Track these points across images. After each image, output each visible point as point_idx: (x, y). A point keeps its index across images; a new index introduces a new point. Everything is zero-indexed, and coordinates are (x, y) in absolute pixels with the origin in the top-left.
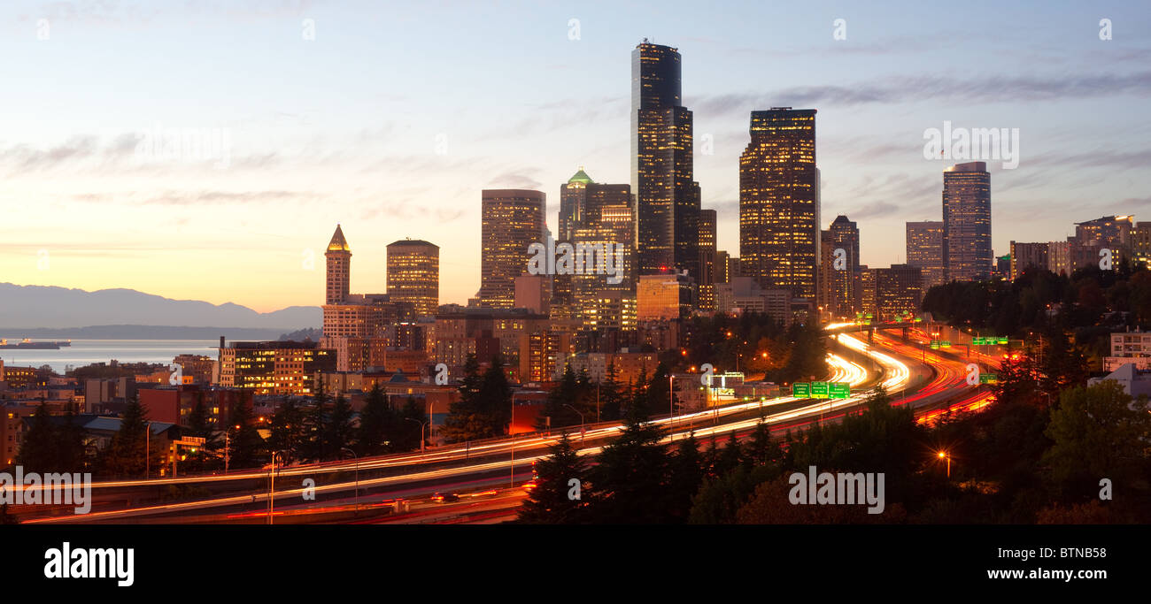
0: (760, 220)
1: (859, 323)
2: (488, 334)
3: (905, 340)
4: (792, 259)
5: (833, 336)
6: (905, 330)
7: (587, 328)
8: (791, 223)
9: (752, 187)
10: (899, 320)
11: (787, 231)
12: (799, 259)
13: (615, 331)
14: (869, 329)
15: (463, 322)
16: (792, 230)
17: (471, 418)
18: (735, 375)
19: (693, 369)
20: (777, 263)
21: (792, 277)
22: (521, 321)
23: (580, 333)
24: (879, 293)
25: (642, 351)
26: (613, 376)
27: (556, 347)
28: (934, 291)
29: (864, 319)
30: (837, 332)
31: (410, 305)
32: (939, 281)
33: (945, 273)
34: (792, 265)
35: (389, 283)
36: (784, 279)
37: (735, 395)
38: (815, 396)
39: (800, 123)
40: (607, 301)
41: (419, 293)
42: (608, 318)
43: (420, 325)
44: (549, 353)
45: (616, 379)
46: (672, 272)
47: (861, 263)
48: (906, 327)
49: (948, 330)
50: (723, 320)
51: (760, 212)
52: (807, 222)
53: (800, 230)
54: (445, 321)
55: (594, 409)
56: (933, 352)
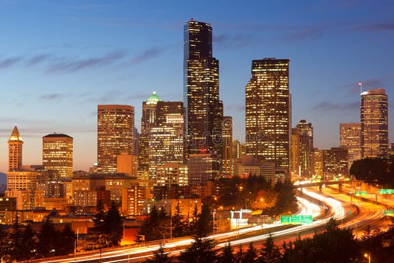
0: (257, 123)
1: (314, 182)
2: (103, 188)
3: (340, 191)
4: (276, 145)
5: (299, 189)
6: (340, 185)
7: (159, 184)
8: (275, 124)
9: (252, 104)
10: (337, 180)
11: (272, 128)
12: (279, 145)
13: (176, 186)
14: (320, 185)
15: (88, 181)
16: (275, 128)
17: (100, 236)
18: (247, 211)
19: (221, 208)
20: (267, 147)
21: (275, 155)
22: (121, 180)
23: (155, 187)
24: (324, 164)
25: (192, 198)
26: (178, 212)
27: (143, 196)
28: (356, 163)
29: (317, 178)
30: (301, 186)
31: (57, 171)
32: (359, 157)
33: (362, 152)
34: (275, 148)
35: (44, 159)
36: (271, 156)
37: (249, 222)
38: (293, 223)
39: (280, 67)
40: (171, 169)
41: (62, 164)
42: (171, 178)
43: (62, 183)
44: (138, 199)
45: (180, 214)
46: (208, 152)
47: (314, 147)
48: (340, 183)
49: (364, 185)
50: (237, 180)
51: (257, 118)
52: (284, 124)
53: (281, 128)
54: (77, 181)
55: (168, 230)
56: (356, 198)
